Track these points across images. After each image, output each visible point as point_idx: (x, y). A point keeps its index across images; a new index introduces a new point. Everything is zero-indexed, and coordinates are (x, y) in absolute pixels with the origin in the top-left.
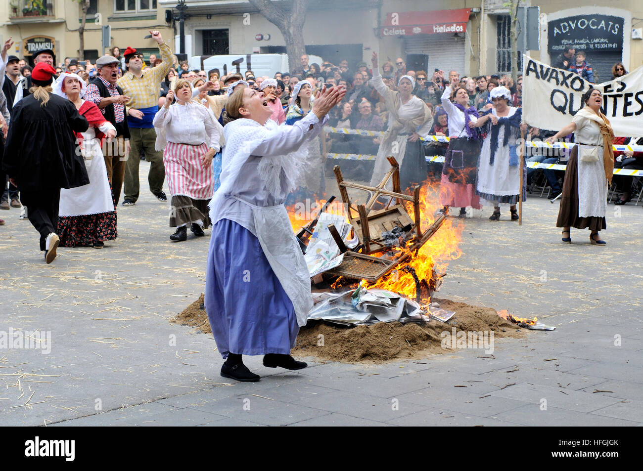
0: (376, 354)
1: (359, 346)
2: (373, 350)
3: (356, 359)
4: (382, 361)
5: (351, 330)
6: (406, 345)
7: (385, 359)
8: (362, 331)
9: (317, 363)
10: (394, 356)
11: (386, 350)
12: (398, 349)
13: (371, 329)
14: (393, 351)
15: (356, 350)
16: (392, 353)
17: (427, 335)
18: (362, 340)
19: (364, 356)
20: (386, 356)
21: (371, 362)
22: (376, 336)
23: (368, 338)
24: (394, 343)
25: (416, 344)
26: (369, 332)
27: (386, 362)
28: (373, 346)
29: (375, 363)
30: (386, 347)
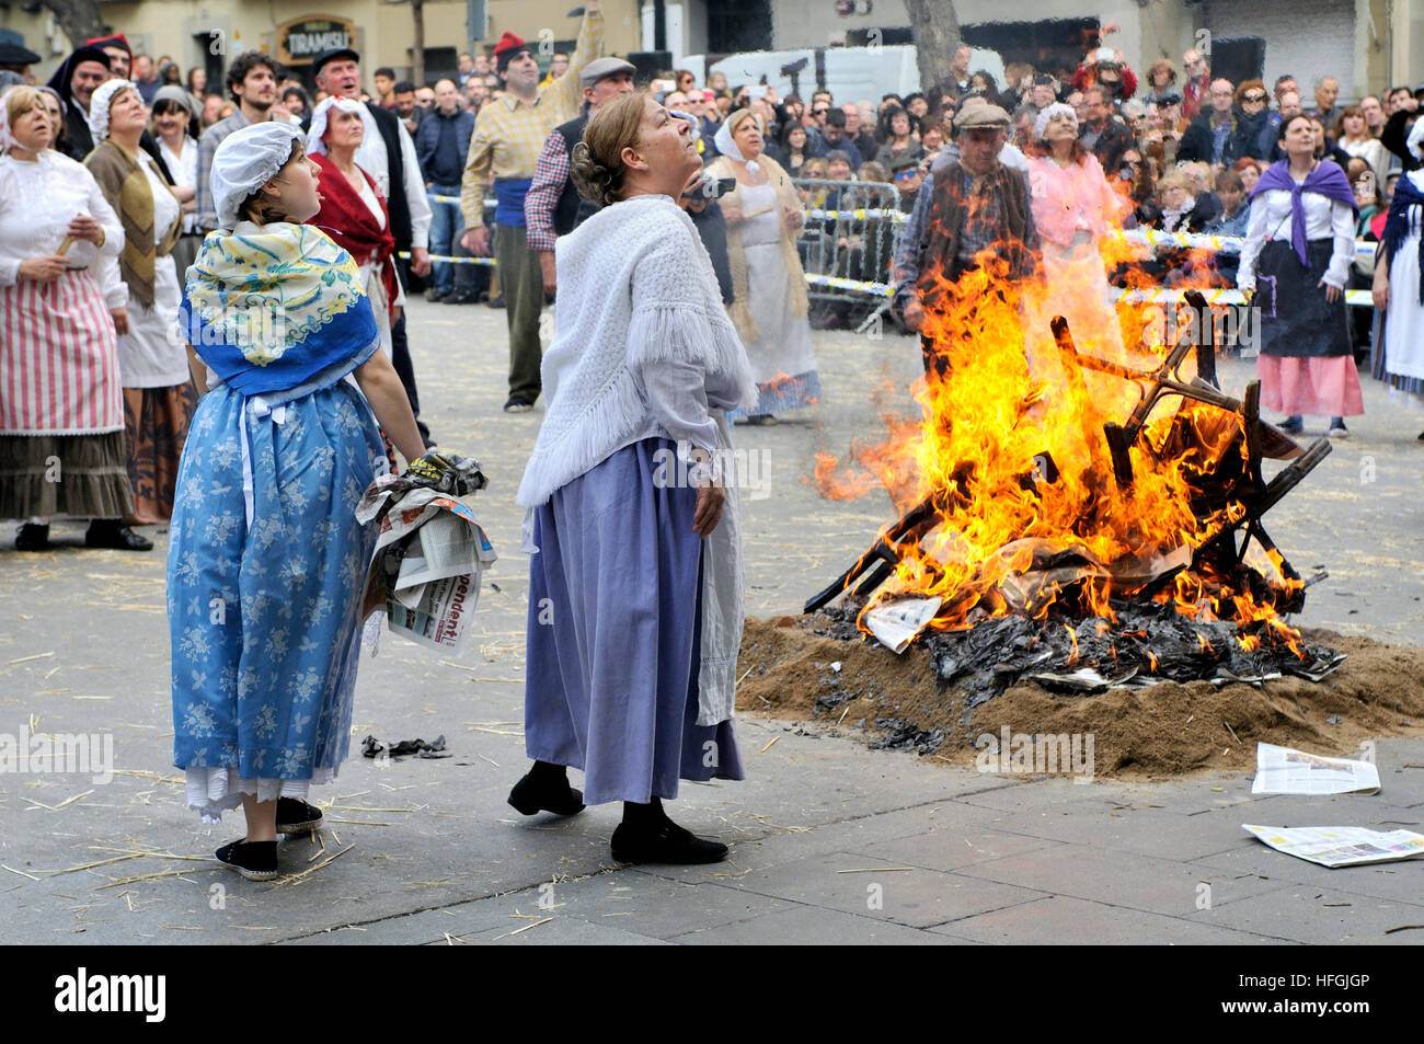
0: (1154, 759)
1: (1113, 739)
2: (1146, 750)
3: (1106, 770)
4: (1169, 777)
5: (1092, 700)
6: (1226, 739)
7: (1177, 770)
8: (1119, 705)
9: (1011, 781)
10: (1198, 765)
11: (1180, 748)
12: (1208, 747)
13: (1141, 698)
14: (1195, 751)
15: (1106, 750)
16: (1193, 756)
17: (1277, 713)
18: (1118, 726)
19: (1125, 764)
20: (1179, 764)
21: (1143, 778)
22: (1154, 716)
23: (1134, 719)
24: (1197, 732)
25: (1251, 736)
26: (1136, 707)
27: (1179, 777)
28: (1146, 740)
29: (1153, 781)
30: (1177, 742)
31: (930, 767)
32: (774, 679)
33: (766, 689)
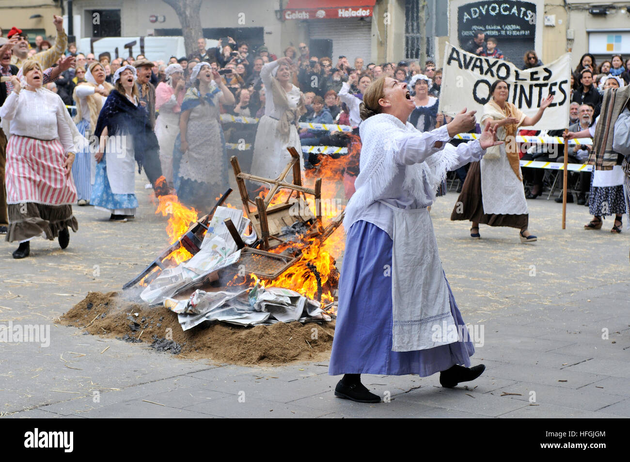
0: (275, 356)
1: (257, 347)
2: (271, 352)
3: (254, 361)
4: (281, 364)
5: (248, 331)
6: (306, 347)
7: (284, 361)
8: (260, 332)
9: (212, 366)
10: (293, 359)
11: (286, 351)
12: (298, 351)
13: (269, 329)
14: (292, 353)
15: (254, 353)
16: (292, 354)
17: (328, 336)
18: (259, 342)
19: (262, 358)
20: (285, 358)
21: (270, 364)
22: (275, 337)
23: (266, 339)
24: (293, 344)
25: (317, 346)
26: (267, 333)
27: (284, 364)
28: (271, 348)
29: (274, 366)
30: (285, 349)
31: (176, 360)
32: (108, 320)
33: (104, 325)
